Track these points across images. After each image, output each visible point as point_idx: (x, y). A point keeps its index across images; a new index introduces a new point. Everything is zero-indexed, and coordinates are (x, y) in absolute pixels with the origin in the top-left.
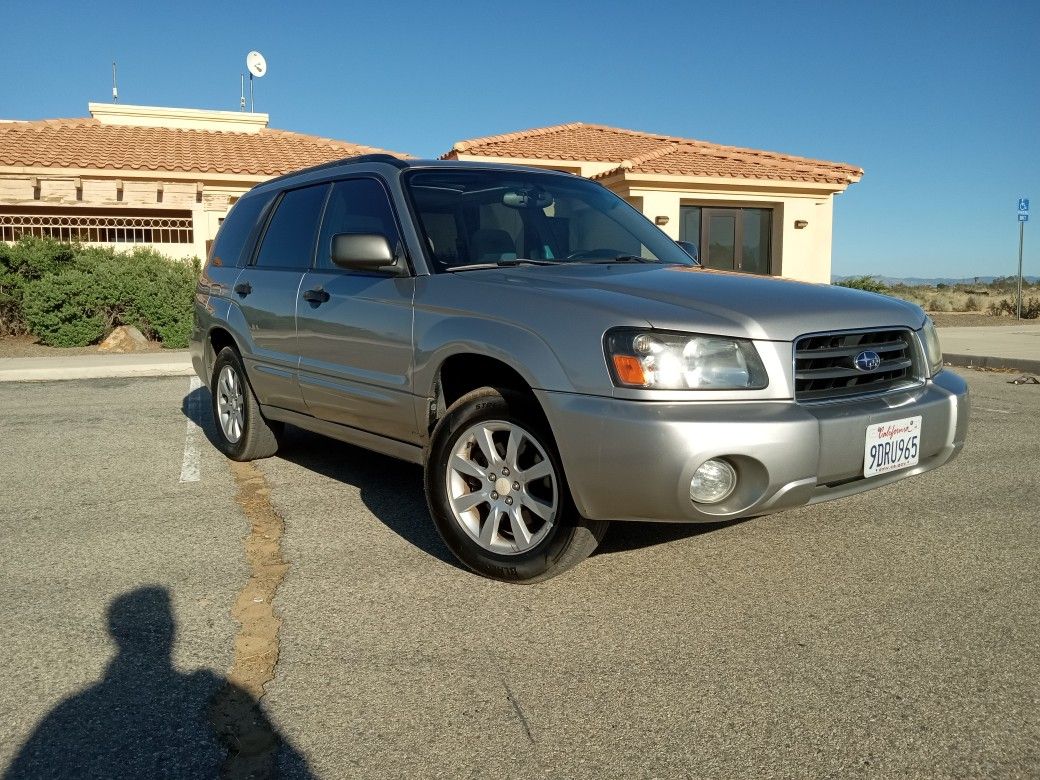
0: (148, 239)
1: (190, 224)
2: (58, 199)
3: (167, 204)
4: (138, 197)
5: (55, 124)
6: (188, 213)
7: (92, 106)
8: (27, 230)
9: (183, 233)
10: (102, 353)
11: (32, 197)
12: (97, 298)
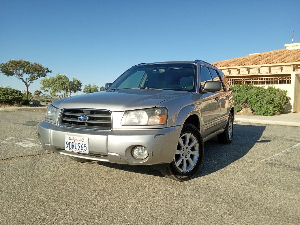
0: (272, 84)
1: (290, 78)
2: (254, 73)
3: (284, 73)
4: (275, 71)
5: (272, 52)
6: (290, 75)
7: (286, 45)
8: (243, 82)
9: (288, 81)
10: (239, 114)
11: (247, 73)
12: (240, 100)
